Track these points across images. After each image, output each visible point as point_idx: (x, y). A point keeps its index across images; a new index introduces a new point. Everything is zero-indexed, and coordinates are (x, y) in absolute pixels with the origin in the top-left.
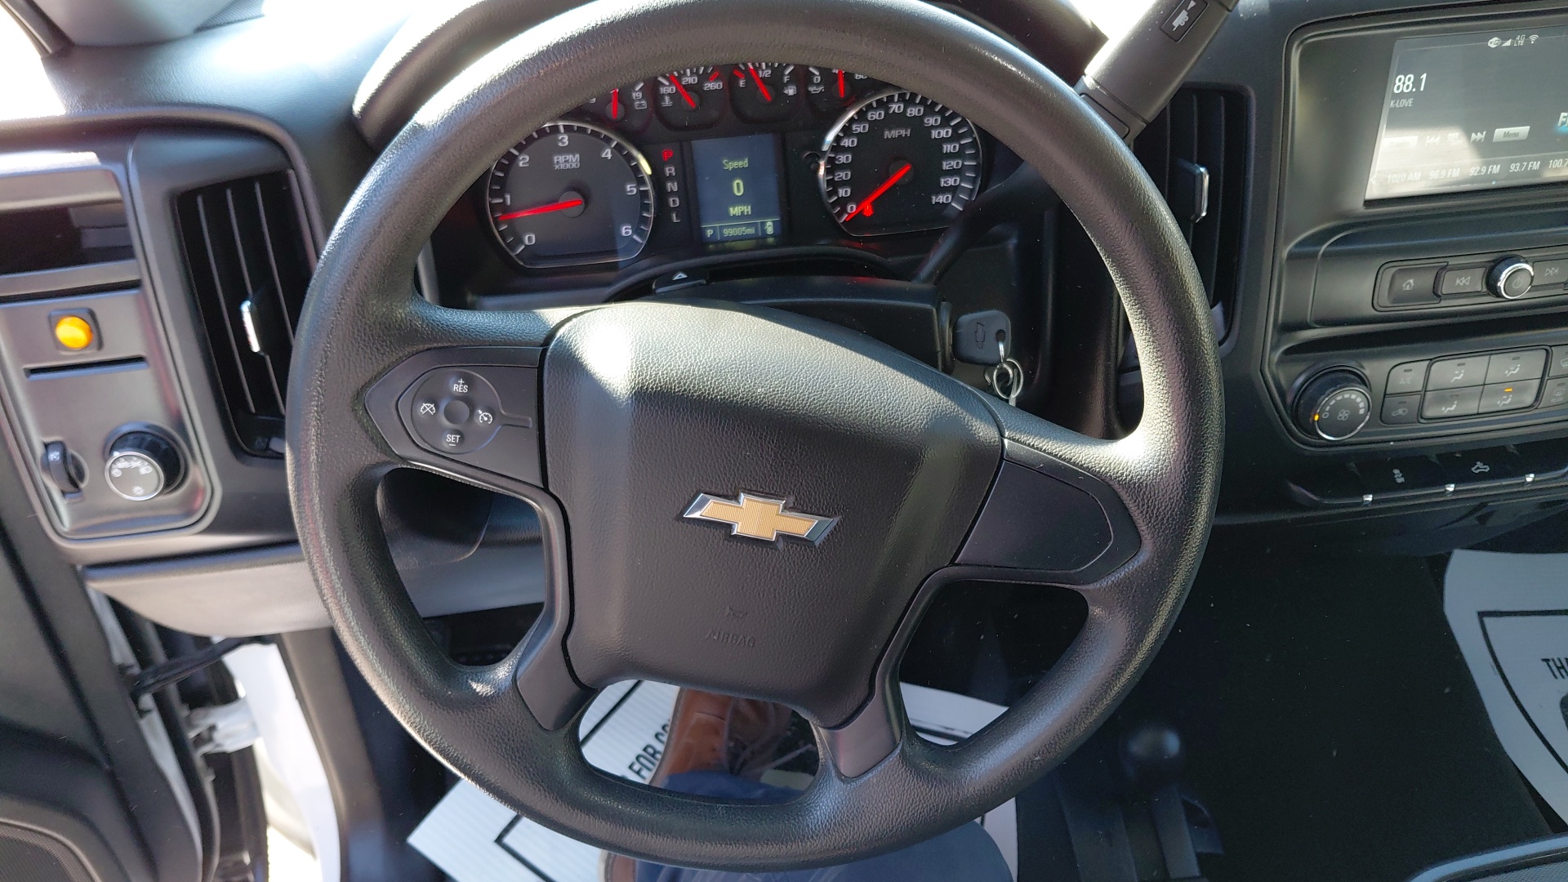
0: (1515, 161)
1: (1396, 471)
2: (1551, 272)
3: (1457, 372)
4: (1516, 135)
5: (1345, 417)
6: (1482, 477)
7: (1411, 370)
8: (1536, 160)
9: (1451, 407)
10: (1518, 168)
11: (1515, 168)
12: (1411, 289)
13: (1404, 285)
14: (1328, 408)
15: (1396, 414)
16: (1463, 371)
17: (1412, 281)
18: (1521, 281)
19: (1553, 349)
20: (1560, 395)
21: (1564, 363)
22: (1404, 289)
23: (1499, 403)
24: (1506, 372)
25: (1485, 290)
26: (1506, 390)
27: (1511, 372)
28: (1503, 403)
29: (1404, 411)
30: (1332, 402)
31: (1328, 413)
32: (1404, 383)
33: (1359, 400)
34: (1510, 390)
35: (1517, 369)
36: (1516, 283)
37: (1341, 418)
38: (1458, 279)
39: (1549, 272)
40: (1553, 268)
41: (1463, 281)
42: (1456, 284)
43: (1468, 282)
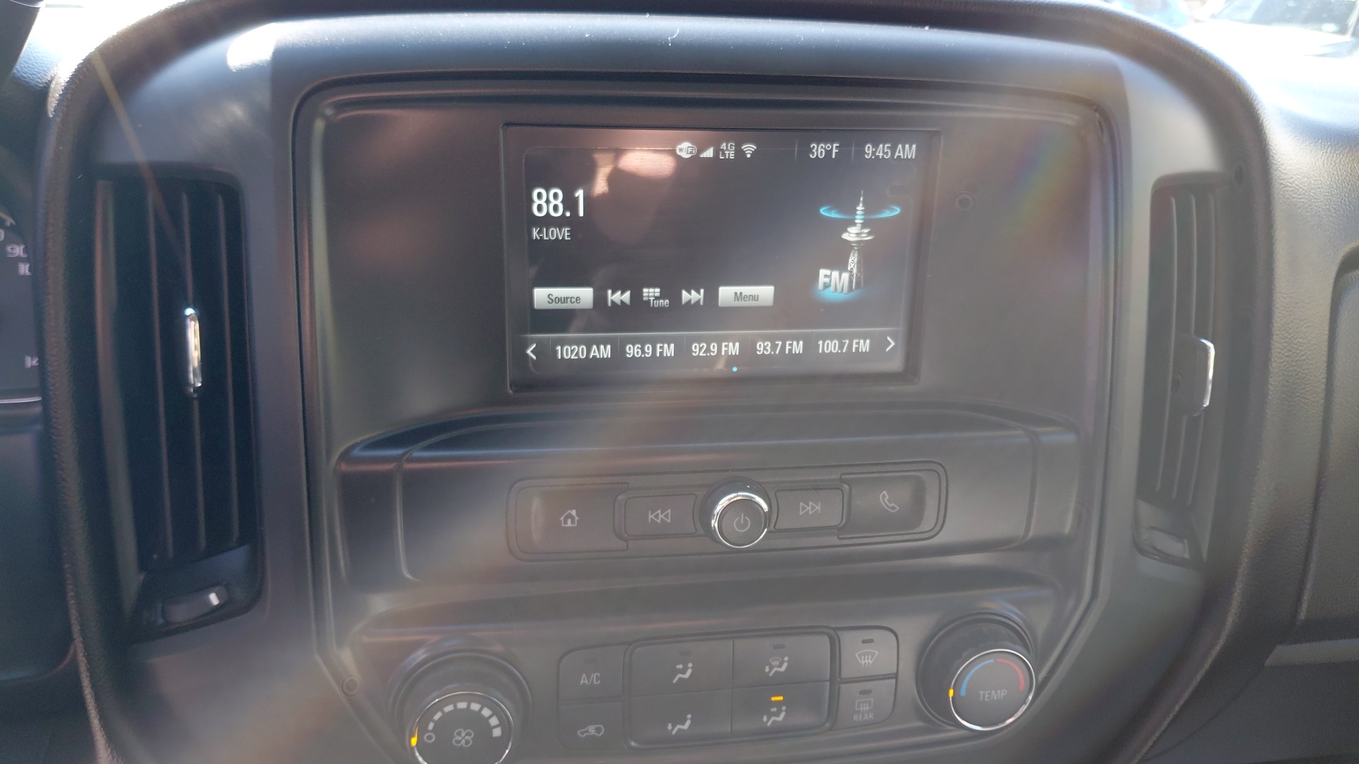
0: (764, 338)
2: (809, 508)
3: (680, 666)
4: (755, 298)
5: (459, 734)
8: (797, 339)
9: (683, 723)
10: (768, 348)
11: (765, 348)
12: (576, 525)
13: (562, 519)
14: (431, 726)
15: (585, 734)
16: (690, 665)
17: (574, 512)
18: (747, 520)
19: (839, 633)
20: (868, 708)
21: (863, 657)
22: (563, 525)
23: (765, 719)
24: (767, 669)
25: (701, 531)
26: (774, 699)
27: (775, 669)
28: (773, 718)
29: (598, 730)
30: (438, 716)
31: (434, 733)
32: (588, 682)
33: (486, 712)
34: (781, 698)
35: (785, 665)
36: (738, 524)
37: (458, 742)
38: (650, 512)
39: (805, 508)
40: (811, 503)
41: (660, 516)
42: (650, 521)
43: (668, 519)
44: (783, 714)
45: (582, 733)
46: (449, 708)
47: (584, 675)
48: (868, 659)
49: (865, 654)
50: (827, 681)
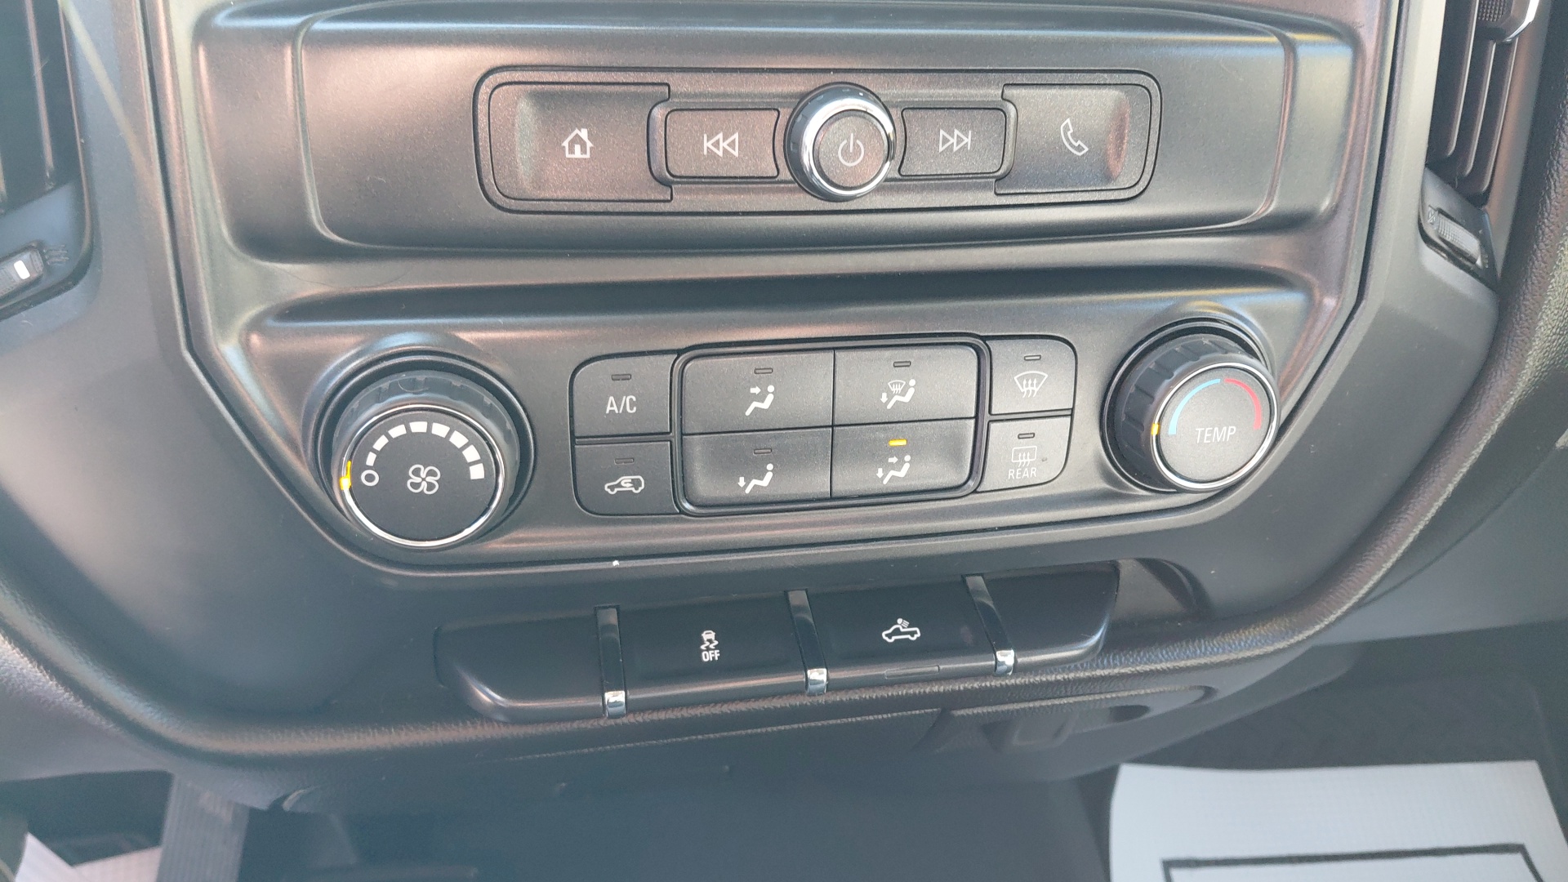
1: (708, 635)
3: (756, 390)
5: (417, 473)
6: (903, 651)
7: (626, 377)
9: (761, 477)
12: (588, 156)
13: (566, 144)
14: (371, 459)
15: (616, 490)
16: (771, 388)
17: (584, 134)
18: (858, 146)
19: (992, 344)
20: (1029, 460)
21: (1025, 382)
22: (568, 155)
23: (880, 473)
24: (884, 399)
25: (785, 174)
26: (893, 443)
27: (896, 398)
28: (892, 473)
29: (636, 483)
30: (381, 443)
31: (375, 471)
32: (619, 409)
33: (458, 440)
34: (903, 443)
35: (911, 392)
36: (845, 151)
37: (416, 485)
38: (705, 136)
39: (949, 141)
40: (957, 132)
41: (722, 144)
42: (705, 152)
43: (734, 149)
44: (906, 467)
45: (612, 488)
46: (398, 431)
47: (612, 399)
48: (1032, 385)
49: (1027, 377)
50: (971, 418)
